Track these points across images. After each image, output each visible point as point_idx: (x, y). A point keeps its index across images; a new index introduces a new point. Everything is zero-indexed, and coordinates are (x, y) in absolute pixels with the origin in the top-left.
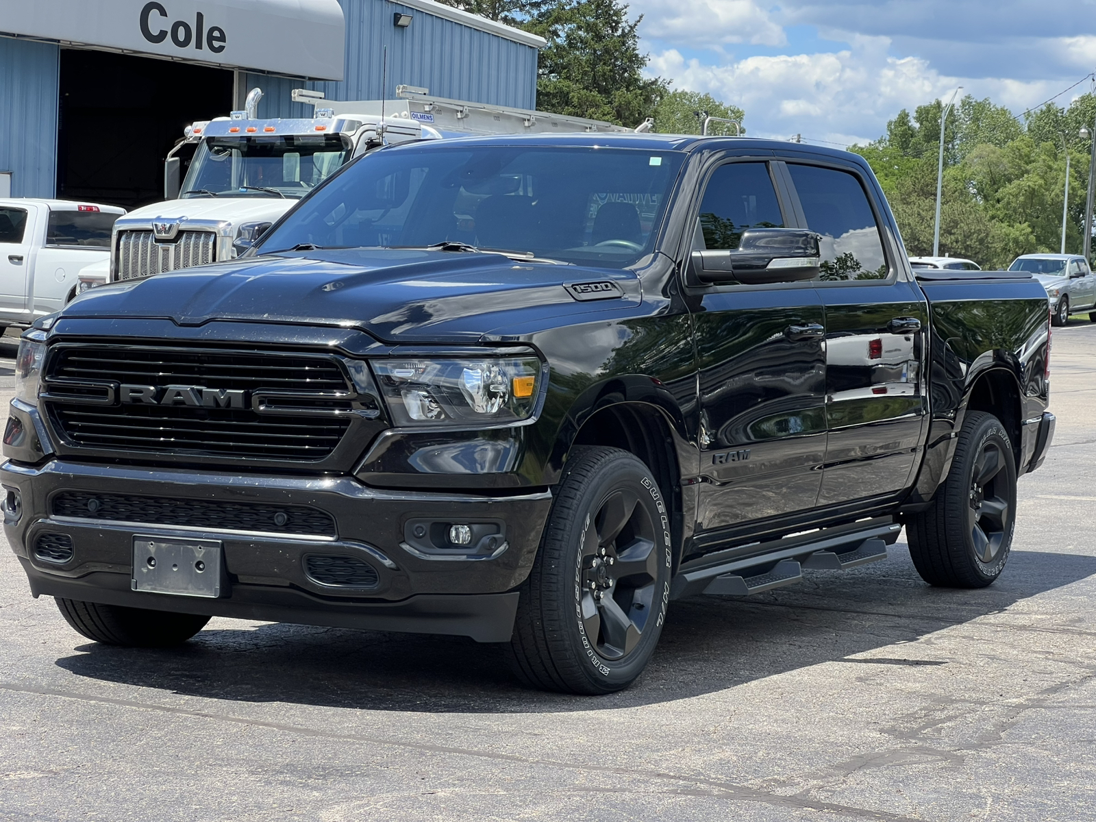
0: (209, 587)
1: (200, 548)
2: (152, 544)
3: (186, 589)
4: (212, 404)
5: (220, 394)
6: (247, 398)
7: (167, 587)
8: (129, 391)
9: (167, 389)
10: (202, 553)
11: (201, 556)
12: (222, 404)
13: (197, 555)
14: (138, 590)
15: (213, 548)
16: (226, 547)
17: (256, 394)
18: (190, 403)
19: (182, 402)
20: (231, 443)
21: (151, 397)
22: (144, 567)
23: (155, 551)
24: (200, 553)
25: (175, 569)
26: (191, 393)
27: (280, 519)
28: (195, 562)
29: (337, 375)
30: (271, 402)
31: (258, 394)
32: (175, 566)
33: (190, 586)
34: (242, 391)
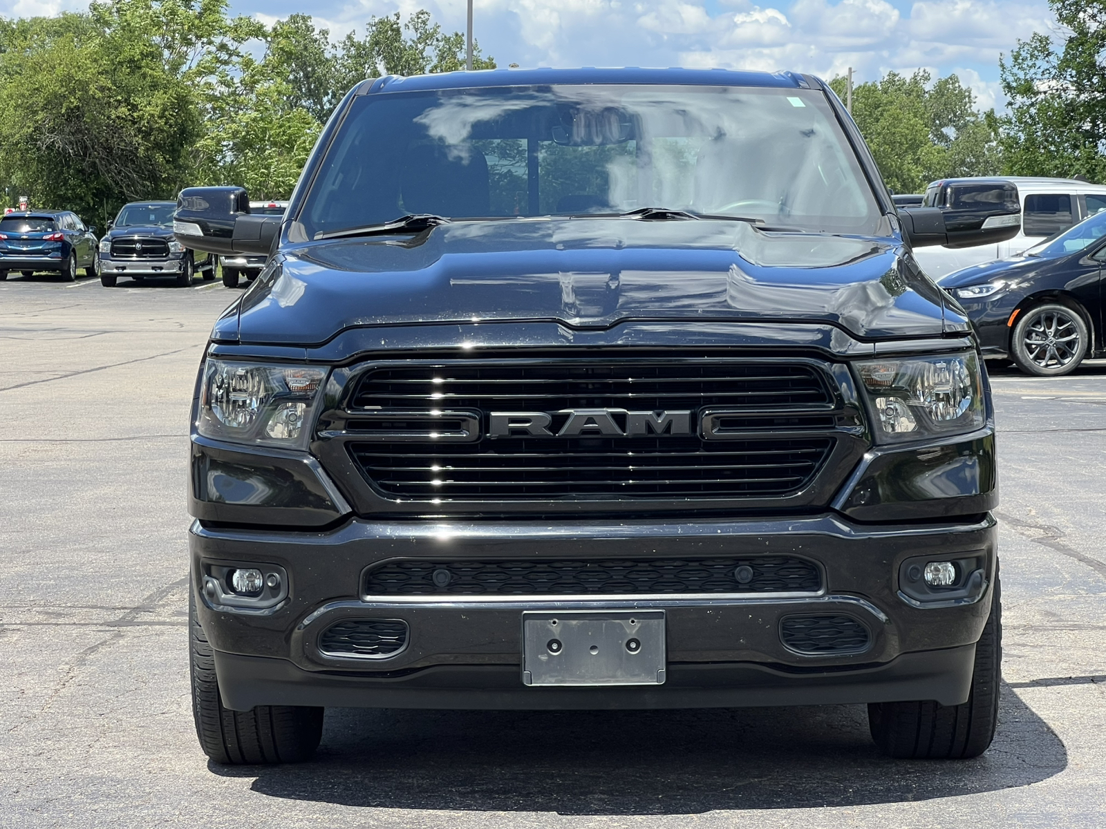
0: (649, 672)
1: (633, 622)
2: (554, 623)
3: (614, 677)
4: (642, 430)
5: (655, 417)
6: (694, 419)
7: (582, 678)
8: (507, 421)
9: (567, 416)
10: (637, 629)
11: (634, 632)
12: (659, 430)
13: (628, 631)
14: (533, 685)
15: (652, 621)
16: (673, 614)
17: (708, 415)
18: (610, 432)
19: (596, 432)
20: (667, 482)
21: (544, 427)
22: (542, 653)
23: (561, 631)
24: (632, 628)
25: (594, 653)
26: (610, 419)
27: (744, 574)
28: (625, 642)
29: (813, 384)
30: (726, 423)
31: (709, 414)
32: (593, 648)
33: (619, 673)
34: (688, 412)
